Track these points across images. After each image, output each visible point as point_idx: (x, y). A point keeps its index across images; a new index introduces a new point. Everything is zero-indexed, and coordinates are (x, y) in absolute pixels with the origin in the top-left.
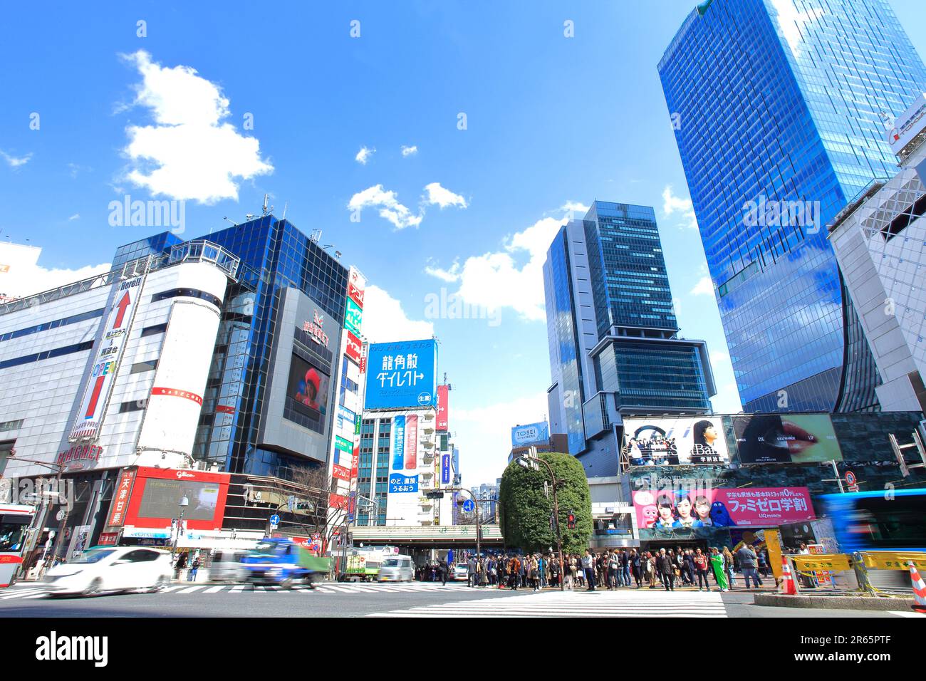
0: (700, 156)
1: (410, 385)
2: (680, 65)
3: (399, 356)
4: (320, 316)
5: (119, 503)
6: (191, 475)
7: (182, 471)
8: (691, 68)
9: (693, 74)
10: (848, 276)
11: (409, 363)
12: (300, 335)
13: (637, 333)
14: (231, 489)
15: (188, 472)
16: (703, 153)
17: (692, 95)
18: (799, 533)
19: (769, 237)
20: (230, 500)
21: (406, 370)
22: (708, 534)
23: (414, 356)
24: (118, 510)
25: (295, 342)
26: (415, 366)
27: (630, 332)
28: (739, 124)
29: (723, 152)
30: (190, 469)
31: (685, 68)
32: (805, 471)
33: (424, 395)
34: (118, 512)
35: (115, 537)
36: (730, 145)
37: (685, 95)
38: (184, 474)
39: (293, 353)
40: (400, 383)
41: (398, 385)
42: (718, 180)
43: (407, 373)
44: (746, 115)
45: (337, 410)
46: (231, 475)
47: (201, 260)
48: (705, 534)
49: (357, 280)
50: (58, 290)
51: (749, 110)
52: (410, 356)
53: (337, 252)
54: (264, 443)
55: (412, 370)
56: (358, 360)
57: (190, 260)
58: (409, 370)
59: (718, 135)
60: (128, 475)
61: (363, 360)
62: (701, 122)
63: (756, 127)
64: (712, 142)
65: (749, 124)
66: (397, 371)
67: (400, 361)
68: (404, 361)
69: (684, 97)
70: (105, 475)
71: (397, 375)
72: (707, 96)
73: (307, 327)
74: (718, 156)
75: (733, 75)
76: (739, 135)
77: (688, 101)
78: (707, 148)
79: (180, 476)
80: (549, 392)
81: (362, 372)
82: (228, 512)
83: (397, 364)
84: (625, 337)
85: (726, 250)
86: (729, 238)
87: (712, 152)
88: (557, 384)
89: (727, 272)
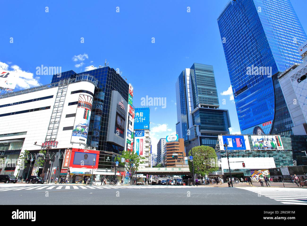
1: (141, 122)
2: (225, 20)
3: (137, 113)
4: (123, 100)
5: (66, 160)
6: (88, 151)
7: (85, 150)
8: (229, 21)
9: (229, 23)
11: (141, 115)
12: (118, 106)
13: (207, 106)
14: (100, 156)
15: (87, 150)
16: (231, 49)
17: (228, 30)
18: (276, 171)
19: (252, 78)
20: (100, 159)
21: (140, 117)
22: (244, 171)
23: (142, 113)
24: (66, 162)
25: (117, 109)
26: (142, 116)
27: (205, 106)
28: (244, 40)
29: (238, 49)
30: (87, 149)
31: (226, 21)
32: (273, 152)
33: (146, 126)
34: (67, 163)
35: (66, 171)
36: (240, 47)
37: (226, 30)
38: (86, 151)
39: (117, 112)
40: (138, 121)
41: (137, 122)
42: (236, 58)
43: (140, 118)
44: (246, 38)
45: (127, 131)
46: (100, 151)
47: (87, 81)
49: (131, 88)
51: (247, 36)
52: (141, 113)
53: (126, 79)
55: (142, 117)
56: (132, 115)
57: (84, 81)
58: (141, 117)
59: (237, 44)
60: (69, 151)
62: (231, 39)
63: (249, 42)
64: (235, 46)
65: (247, 41)
66: (137, 117)
67: (138, 114)
68: (139, 114)
69: (225, 31)
70: (60, 150)
71: (137, 119)
72: (233, 31)
73: (120, 103)
74: (236, 50)
75: (242, 24)
76: (244, 44)
77: (227, 32)
78: (233, 48)
79: (85, 151)
80: (177, 125)
81: (133, 118)
82: (99, 163)
83: (137, 115)
84: (203, 107)
85: (237, 81)
86: (239, 77)
87: (235, 49)
88: (179, 122)
89: (238, 88)
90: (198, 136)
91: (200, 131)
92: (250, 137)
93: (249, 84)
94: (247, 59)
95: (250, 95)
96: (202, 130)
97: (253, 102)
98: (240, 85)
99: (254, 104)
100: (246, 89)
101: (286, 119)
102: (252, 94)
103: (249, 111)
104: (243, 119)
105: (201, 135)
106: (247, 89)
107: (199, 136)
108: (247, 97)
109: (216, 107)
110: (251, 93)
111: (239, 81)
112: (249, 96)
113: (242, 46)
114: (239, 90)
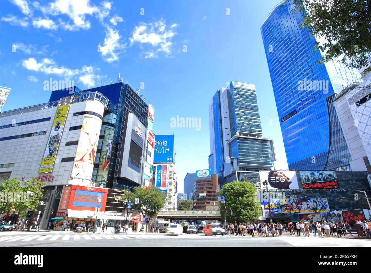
0: (276, 66)
1: (164, 153)
2: (270, 29)
3: (159, 141)
5: (64, 200)
6: (93, 189)
7: (90, 187)
8: (274, 31)
9: (275, 33)
10: (341, 119)
11: (164, 144)
12: (134, 132)
13: (247, 135)
14: (109, 195)
15: (92, 188)
16: (277, 65)
19: (302, 100)
20: (108, 200)
21: (162, 147)
22: (291, 216)
23: (166, 141)
24: (64, 203)
25: (132, 135)
26: (166, 145)
27: (244, 135)
28: (292, 55)
29: (286, 65)
30: (92, 186)
31: (272, 30)
32: (326, 192)
33: (169, 157)
34: (65, 204)
35: (64, 214)
36: (288, 63)
38: (90, 189)
39: (131, 140)
40: (160, 152)
41: (159, 153)
43: (163, 148)
44: (295, 52)
46: (109, 189)
47: (95, 99)
48: (289, 216)
49: (151, 110)
50: (27, 108)
51: (297, 49)
52: (164, 141)
53: (144, 98)
54: (121, 176)
55: (165, 147)
56: (151, 143)
57: (90, 99)
58: (163, 147)
59: (284, 58)
60: (68, 188)
61: (153, 143)
62: (277, 53)
63: (299, 57)
64: (281, 61)
65: (296, 55)
66: (158, 147)
67: (160, 143)
68: (161, 143)
70: (56, 188)
71: (158, 149)
72: (280, 42)
73: (136, 129)
74: (283, 67)
75: (291, 35)
76: (292, 59)
78: (279, 63)
79: (89, 189)
80: (209, 157)
81: (153, 148)
82: (107, 204)
83: (158, 144)
84: (242, 136)
85: (285, 104)
86: (286, 99)
87: (281, 65)
88: (213, 154)
89: (285, 113)
90: (235, 171)
91: (238, 165)
92: (298, 174)
93: (298, 108)
94: (296, 77)
95: (300, 121)
96: (240, 164)
97: (304, 130)
98: (287, 108)
99: (305, 132)
100: (295, 114)
101: (344, 151)
102: (302, 120)
103: (298, 141)
104: (292, 151)
105: (240, 170)
106: (296, 114)
107: (237, 171)
108: (296, 124)
109: (259, 136)
111: (287, 104)
112: (299, 122)
113: (290, 61)
114: (287, 116)
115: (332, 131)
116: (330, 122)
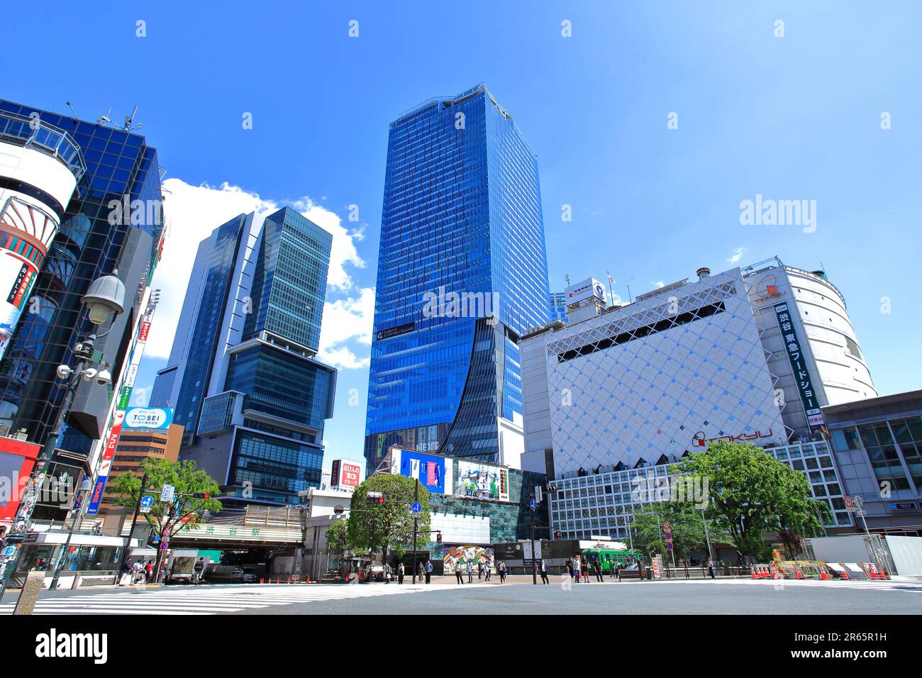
0: (400, 217)
2: (409, 136)
8: (418, 144)
9: (418, 150)
13: (283, 344)
16: (403, 216)
17: (410, 166)
18: (510, 550)
27: (278, 341)
28: (439, 209)
31: (413, 140)
32: (490, 506)
37: (405, 162)
42: (407, 244)
51: (450, 204)
59: (420, 209)
62: (410, 192)
63: (450, 220)
64: (414, 212)
65: (446, 215)
69: (402, 163)
72: (422, 174)
74: (414, 225)
75: (448, 170)
76: (437, 218)
77: (406, 168)
78: (408, 215)
80: (160, 374)
84: (271, 344)
85: (394, 303)
86: (399, 296)
87: (411, 220)
88: (176, 368)
89: (390, 322)
90: (233, 426)
91: (243, 412)
92: (456, 465)
93: (420, 321)
94: (432, 258)
95: (416, 349)
96: (249, 411)
97: (418, 368)
98: (397, 313)
99: (419, 374)
100: (409, 331)
101: (479, 427)
102: (420, 348)
103: (400, 388)
104: (381, 406)
105: (244, 426)
106: (411, 331)
107: (236, 427)
108: (405, 351)
109: (308, 353)
110: (419, 345)
111: (399, 304)
112: (412, 350)
113: (430, 220)
114: (391, 329)
115: (469, 385)
116: (470, 367)
